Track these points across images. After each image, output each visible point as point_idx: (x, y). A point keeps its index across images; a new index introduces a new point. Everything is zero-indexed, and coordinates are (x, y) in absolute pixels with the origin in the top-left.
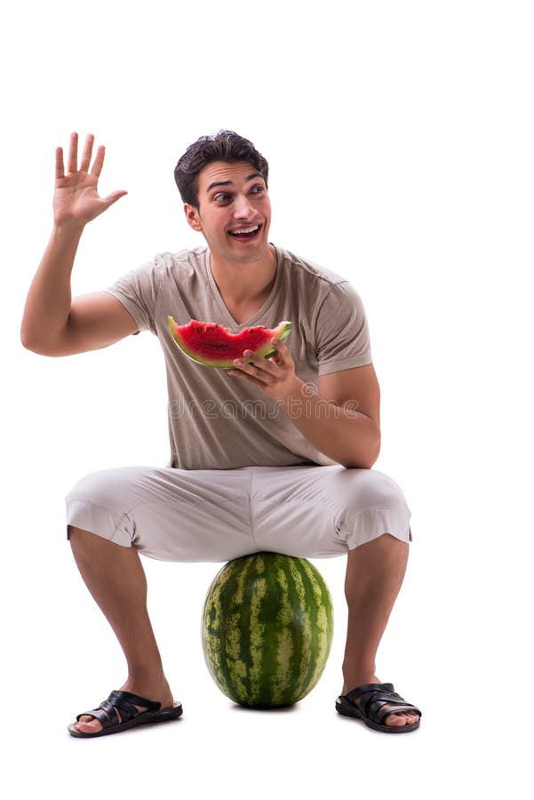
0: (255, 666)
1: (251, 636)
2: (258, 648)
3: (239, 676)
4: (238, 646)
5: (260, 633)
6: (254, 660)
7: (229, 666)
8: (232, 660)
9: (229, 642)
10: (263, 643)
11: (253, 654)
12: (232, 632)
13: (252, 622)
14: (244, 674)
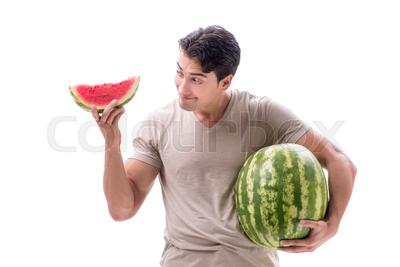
0: (303, 209)
1: (302, 188)
2: (306, 197)
3: (291, 217)
4: (293, 196)
5: (307, 187)
6: (303, 205)
7: (284, 210)
8: (287, 205)
9: (285, 193)
10: (309, 193)
11: (302, 201)
12: (288, 186)
13: (301, 180)
14: (294, 216)
